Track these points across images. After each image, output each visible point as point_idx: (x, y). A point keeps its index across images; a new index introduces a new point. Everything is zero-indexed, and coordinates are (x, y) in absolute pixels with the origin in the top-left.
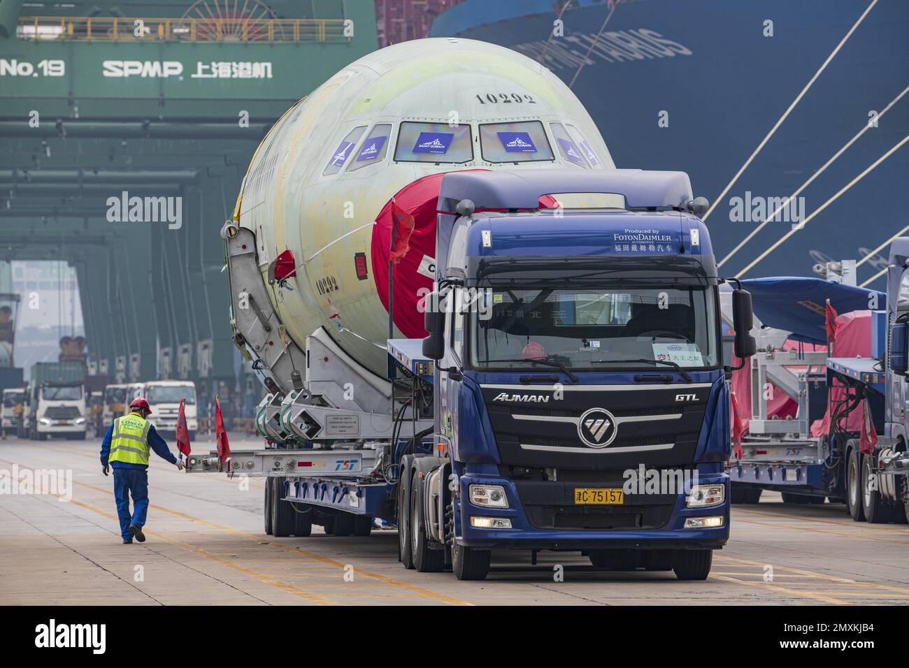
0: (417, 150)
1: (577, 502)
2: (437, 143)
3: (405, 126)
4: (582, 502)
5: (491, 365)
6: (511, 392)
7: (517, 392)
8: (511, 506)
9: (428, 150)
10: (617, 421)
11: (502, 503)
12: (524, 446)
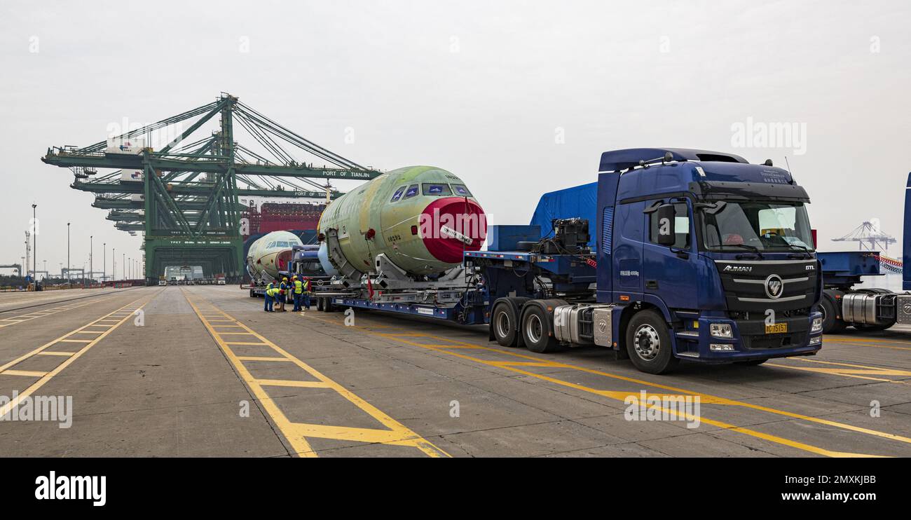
0: (430, 192)
1: (767, 333)
2: (437, 190)
3: (424, 186)
4: (769, 332)
5: (724, 248)
6: (732, 265)
7: (736, 265)
8: (734, 336)
9: (435, 192)
10: (783, 281)
11: (728, 334)
12: (740, 299)
